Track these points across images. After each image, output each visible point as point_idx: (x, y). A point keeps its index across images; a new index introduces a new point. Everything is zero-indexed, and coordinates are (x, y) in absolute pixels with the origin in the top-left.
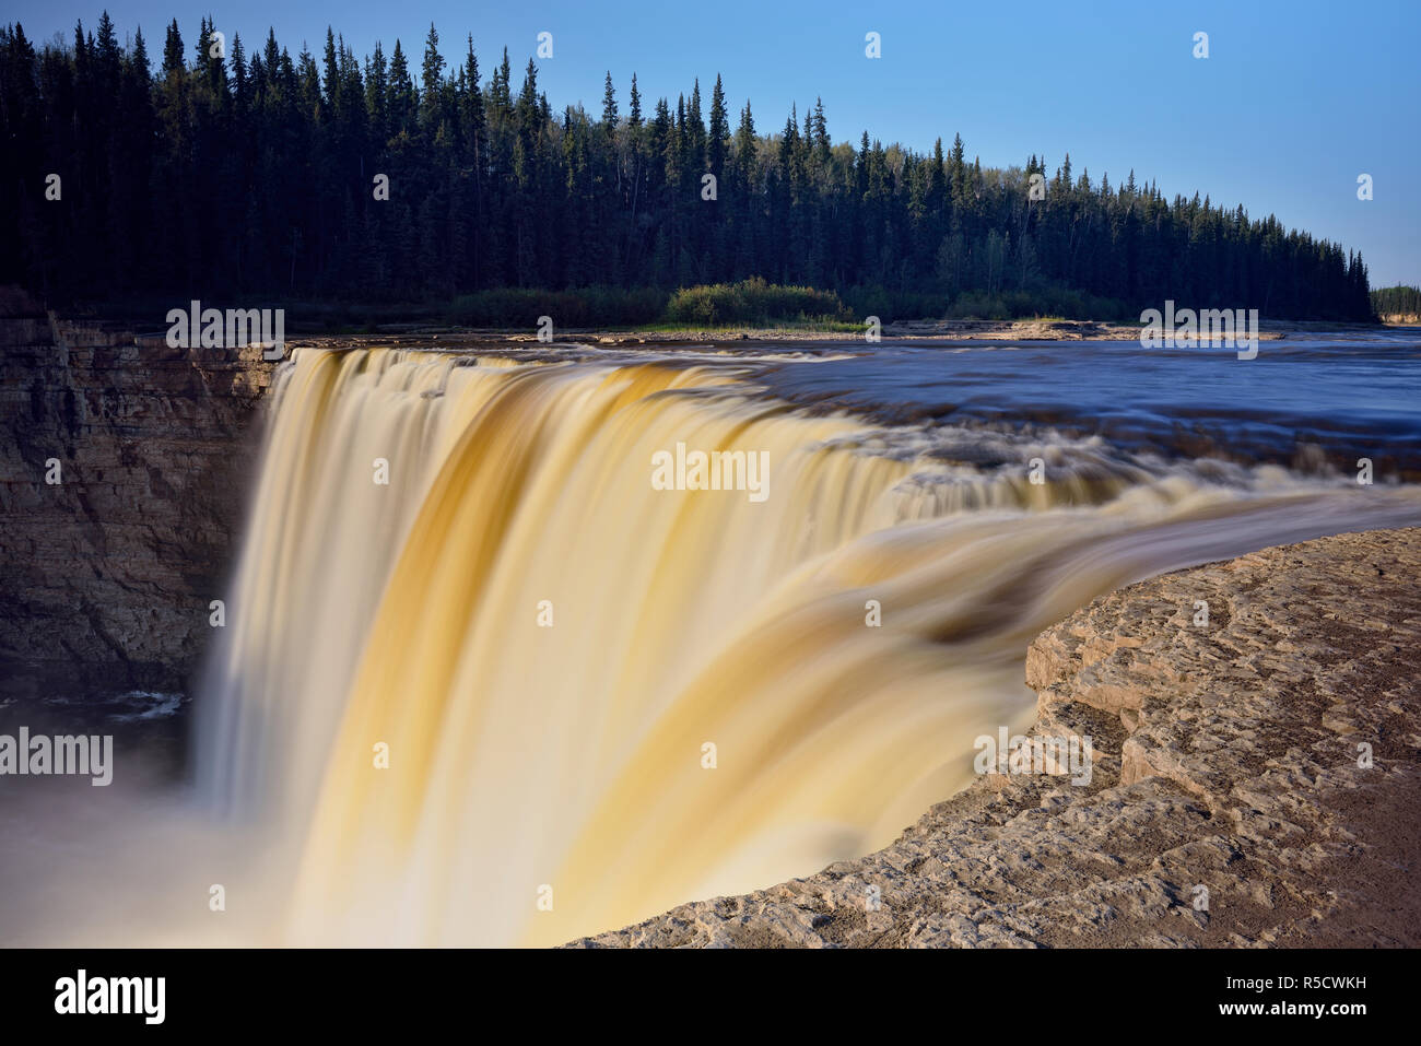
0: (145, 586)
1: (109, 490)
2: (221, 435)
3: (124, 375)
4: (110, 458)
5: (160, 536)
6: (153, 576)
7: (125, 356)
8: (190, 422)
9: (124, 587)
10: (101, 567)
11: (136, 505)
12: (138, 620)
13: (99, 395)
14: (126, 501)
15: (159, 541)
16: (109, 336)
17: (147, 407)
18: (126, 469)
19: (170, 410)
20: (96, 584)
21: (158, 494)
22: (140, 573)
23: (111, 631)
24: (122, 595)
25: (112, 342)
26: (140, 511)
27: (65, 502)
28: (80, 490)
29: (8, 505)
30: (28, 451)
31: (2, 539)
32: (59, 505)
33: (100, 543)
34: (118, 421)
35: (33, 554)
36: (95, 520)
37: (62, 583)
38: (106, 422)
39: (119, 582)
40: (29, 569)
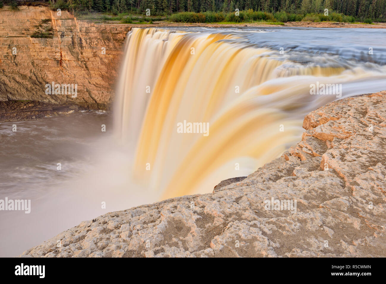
0: (100, 86)
1: (91, 63)
2: (115, 50)
3: (92, 34)
4: (91, 55)
5: (103, 74)
6: (102, 84)
7: (92, 29)
8: (108, 46)
9: (96, 86)
10: (90, 81)
11: (97, 66)
12: (99, 94)
13: (87, 39)
14: (95, 65)
15: (103, 75)
16: (88, 24)
17: (98, 42)
18: (94, 58)
19: (104, 43)
20: (89, 85)
21: (102, 64)
22: (99, 83)
23: (93, 96)
24: (95, 88)
25: (90, 26)
26: (98, 68)
27: (81, 65)
28: (85, 63)
29: (69, 66)
30: (72, 53)
31: (68, 74)
32: (80, 66)
33: (89, 75)
34: (92, 46)
35: (75, 77)
36: (88, 70)
37: (82, 84)
38: (89, 46)
39: (94, 85)
40: (74, 81)
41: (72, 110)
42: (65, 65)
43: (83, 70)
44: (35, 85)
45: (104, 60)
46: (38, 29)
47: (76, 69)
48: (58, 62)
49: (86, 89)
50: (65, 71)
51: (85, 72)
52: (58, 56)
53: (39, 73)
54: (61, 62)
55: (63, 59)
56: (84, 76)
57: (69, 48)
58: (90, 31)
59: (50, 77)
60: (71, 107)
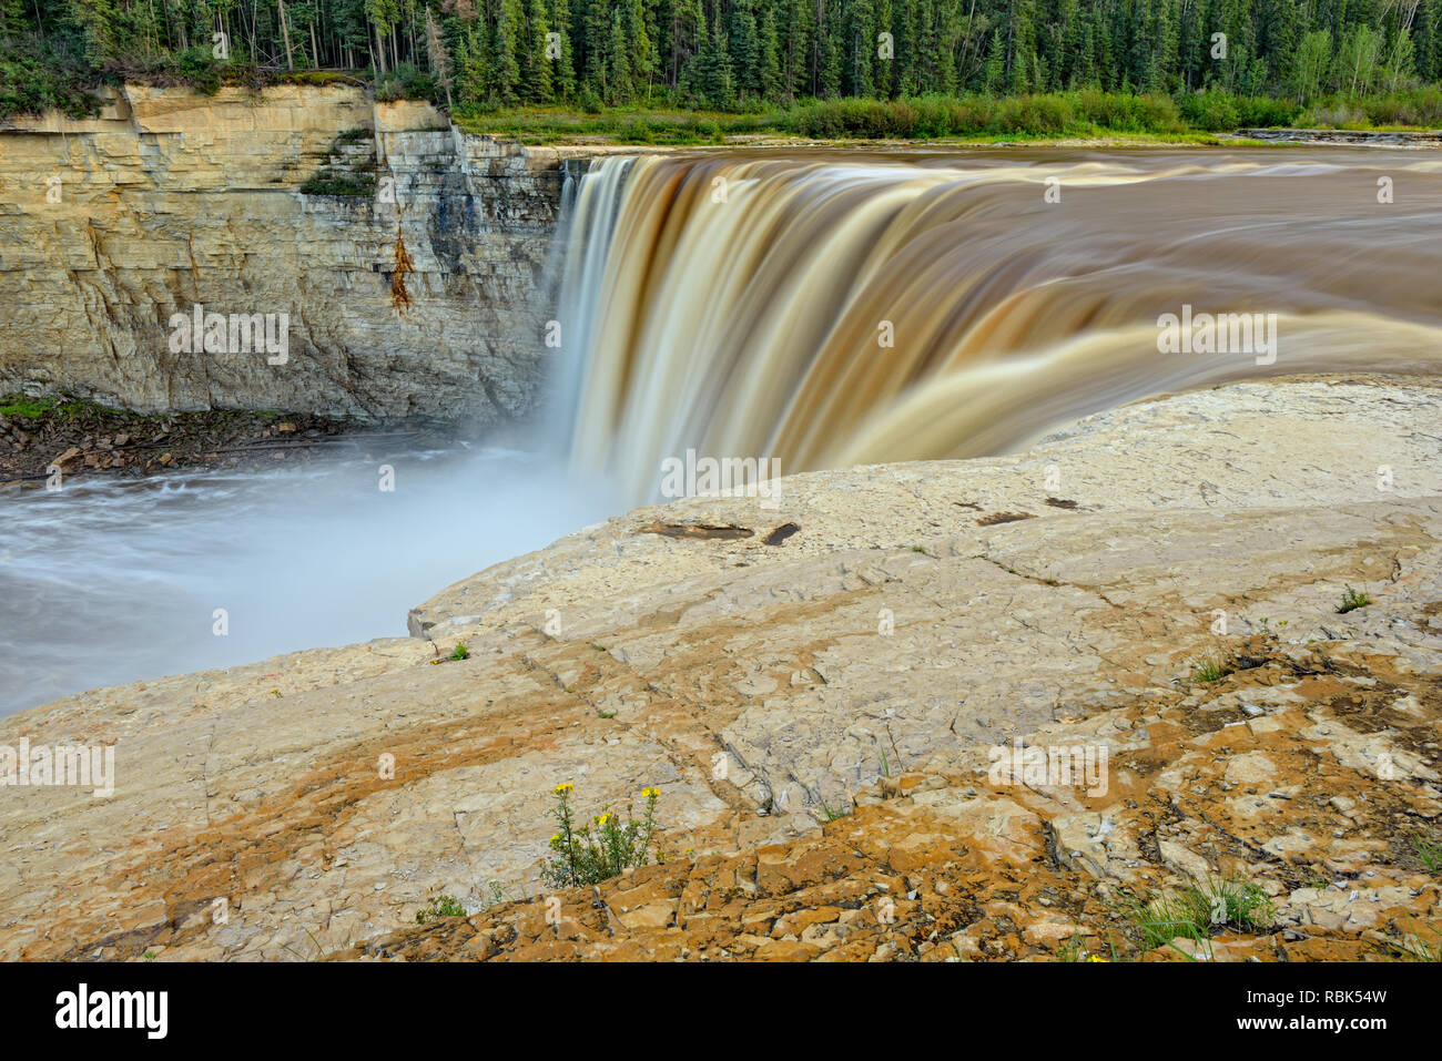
1: (500, 282)
3: (513, 183)
4: (501, 254)
7: (512, 166)
9: (512, 364)
10: (493, 345)
11: (521, 295)
12: (522, 392)
13: (493, 199)
16: (501, 147)
17: (531, 210)
18: (514, 264)
20: (490, 359)
24: (510, 370)
25: (504, 153)
27: (466, 290)
28: (479, 280)
30: (439, 247)
31: (419, 319)
32: (463, 293)
33: (493, 326)
34: (508, 222)
35: (441, 332)
36: (490, 306)
37: (465, 357)
38: (498, 222)
39: (508, 359)
40: (440, 344)
42: (410, 289)
43: (471, 305)
44: (304, 357)
45: (548, 274)
46: (329, 163)
47: (447, 304)
48: (387, 279)
49: (476, 376)
51: (478, 313)
52: (389, 256)
53: (320, 315)
54: (399, 276)
55: (405, 266)
56: (474, 328)
57: (428, 229)
58: (507, 173)
59: (356, 331)
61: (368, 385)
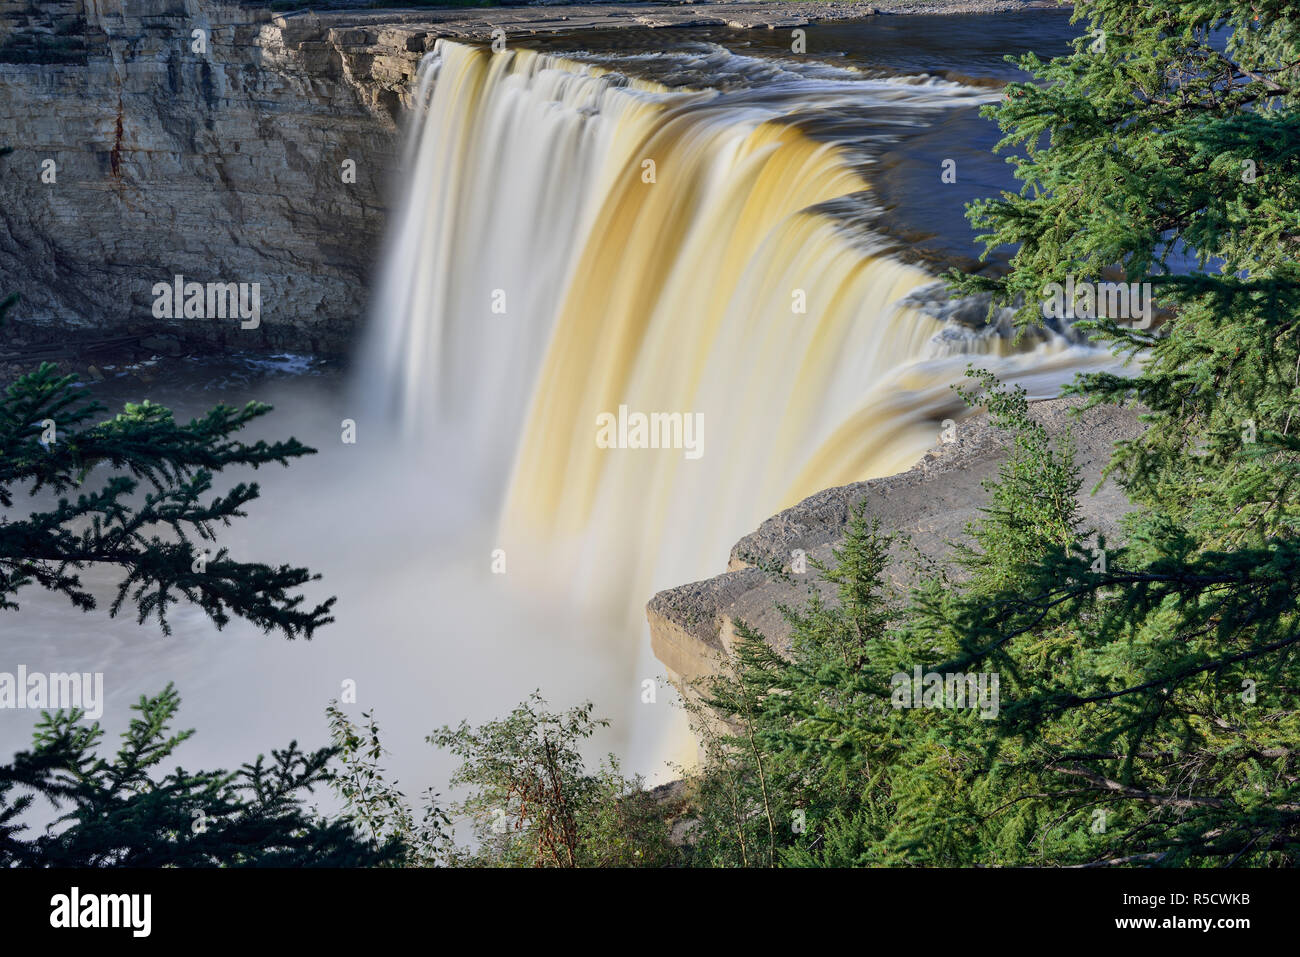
0: (281, 254)
1: (246, 161)
2: (360, 114)
3: (265, 53)
4: (247, 131)
5: (295, 207)
6: (288, 244)
7: (266, 35)
8: (329, 101)
9: (261, 254)
10: (238, 234)
11: (272, 176)
13: (238, 70)
14: (262, 173)
15: (294, 211)
16: (248, 13)
17: (287, 85)
18: (262, 141)
19: (310, 89)
20: (233, 250)
21: (293, 166)
22: (276, 241)
24: (258, 261)
25: (251, 19)
26: (276, 182)
27: (203, 171)
28: (218, 160)
29: (148, 172)
30: (168, 122)
31: (144, 206)
32: (198, 174)
33: (237, 211)
34: (256, 96)
35: (173, 220)
36: (232, 189)
37: (201, 248)
38: (244, 96)
39: (256, 249)
40: (170, 234)
41: (154, 352)
42: (132, 171)
43: (209, 187)
45: (303, 152)
46: (26, 24)
47: (178, 187)
48: (104, 160)
49: (217, 268)
50: (134, 194)
51: (216, 197)
52: (106, 133)
54: (118, 156)
55: (127, 144)
56: (213, 215)
57: (155, 102)
59: (65, 221)
60: (150, 343)
61: (81, 282)
